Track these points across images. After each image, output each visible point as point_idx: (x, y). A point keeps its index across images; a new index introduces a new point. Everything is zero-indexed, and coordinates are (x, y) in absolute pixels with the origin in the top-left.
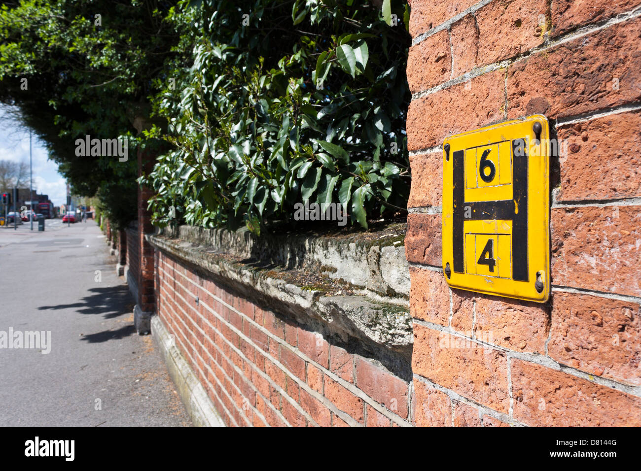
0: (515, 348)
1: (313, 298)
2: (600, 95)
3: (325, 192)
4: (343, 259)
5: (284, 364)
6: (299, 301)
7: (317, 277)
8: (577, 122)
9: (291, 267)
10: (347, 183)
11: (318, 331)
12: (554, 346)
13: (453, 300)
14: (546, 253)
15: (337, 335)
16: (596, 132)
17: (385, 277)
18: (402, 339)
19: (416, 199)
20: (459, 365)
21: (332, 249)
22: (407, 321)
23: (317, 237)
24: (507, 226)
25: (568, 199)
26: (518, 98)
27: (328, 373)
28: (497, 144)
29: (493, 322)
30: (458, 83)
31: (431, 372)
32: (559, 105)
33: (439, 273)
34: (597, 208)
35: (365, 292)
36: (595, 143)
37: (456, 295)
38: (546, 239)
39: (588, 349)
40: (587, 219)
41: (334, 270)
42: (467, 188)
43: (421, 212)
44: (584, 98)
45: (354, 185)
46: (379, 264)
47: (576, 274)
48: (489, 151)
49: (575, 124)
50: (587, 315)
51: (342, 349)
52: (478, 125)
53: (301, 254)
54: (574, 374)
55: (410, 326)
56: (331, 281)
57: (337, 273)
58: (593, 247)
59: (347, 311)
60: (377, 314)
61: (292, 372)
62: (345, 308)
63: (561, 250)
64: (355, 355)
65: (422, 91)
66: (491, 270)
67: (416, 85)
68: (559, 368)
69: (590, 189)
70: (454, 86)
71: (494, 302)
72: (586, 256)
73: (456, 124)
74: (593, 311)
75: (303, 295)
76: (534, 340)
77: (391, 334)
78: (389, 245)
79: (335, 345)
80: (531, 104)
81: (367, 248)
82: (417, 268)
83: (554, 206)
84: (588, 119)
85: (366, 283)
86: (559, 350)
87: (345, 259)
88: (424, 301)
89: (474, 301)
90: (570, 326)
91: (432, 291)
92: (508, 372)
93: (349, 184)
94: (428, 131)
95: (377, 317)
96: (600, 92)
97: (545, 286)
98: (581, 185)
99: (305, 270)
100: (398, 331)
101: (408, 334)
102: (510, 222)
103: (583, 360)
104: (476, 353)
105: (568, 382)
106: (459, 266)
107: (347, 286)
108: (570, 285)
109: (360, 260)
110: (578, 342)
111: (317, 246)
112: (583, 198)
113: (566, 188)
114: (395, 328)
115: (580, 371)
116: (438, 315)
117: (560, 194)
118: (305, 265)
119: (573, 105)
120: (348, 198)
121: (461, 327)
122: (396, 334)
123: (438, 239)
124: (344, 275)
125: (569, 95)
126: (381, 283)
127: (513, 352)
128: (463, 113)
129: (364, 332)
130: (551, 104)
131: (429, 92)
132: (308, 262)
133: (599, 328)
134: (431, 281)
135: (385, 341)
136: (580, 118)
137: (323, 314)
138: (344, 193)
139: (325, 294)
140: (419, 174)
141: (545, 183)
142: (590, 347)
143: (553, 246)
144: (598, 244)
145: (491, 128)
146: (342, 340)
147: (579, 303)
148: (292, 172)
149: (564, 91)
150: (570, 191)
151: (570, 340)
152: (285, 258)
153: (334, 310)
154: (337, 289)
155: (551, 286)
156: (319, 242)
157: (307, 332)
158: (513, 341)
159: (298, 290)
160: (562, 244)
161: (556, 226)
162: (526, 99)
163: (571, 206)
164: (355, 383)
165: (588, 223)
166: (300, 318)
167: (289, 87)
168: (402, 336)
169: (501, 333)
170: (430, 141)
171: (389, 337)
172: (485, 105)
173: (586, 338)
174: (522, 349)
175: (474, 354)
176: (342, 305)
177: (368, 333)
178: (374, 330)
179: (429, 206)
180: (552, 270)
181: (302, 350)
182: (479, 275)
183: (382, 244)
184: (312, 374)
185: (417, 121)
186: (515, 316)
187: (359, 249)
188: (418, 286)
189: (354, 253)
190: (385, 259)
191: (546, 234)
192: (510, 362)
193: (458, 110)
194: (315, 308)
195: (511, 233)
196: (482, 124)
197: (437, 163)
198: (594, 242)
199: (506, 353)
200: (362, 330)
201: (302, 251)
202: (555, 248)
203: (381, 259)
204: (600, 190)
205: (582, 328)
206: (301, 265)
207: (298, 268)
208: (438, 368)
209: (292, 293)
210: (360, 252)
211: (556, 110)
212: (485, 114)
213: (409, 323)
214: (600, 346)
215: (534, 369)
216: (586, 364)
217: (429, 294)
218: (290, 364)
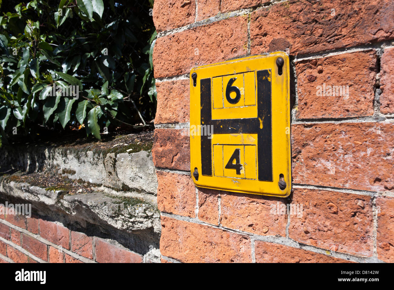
0: (259, 232)
1: (58, 197)
2: (336, 37)
3: (64, 111)
4: (81, 163)
5: (26, 248)
6: (43, 199)
7: (58, 179)
8: (314, 58)
9: (31, 171)
10: (82, 104)
11: (59, 220)
12: (293, 230)
13: (199, 196)
14: (288, 159)
15: (77, 223)
16: (331, 67)
17: (120, 177)
18: (141, 225)
19: (163, 117)
20: (206, 247)
21: (70, 157)
22: (145, 210)
23: (56, 147)
24: (253, 138)
25: (306, 117)
26: (261, 38)
27: (70, 253)
28: (242, 74)
29: (237, 213)
30: (204, 25)
31: (179, 254)
32: (299, 45)
33: (186, 176)
34: (333, 124)
35: (102, 188)
36: (329, 75)
37: (202, 193)
38: (288, 148)
39: (324, 231)
40: (324, 133)
41: (73, 172)
42: (214, 109)
43: (168, 127)
44: (322, 39)
45: (88, 106)
46: (114, 167)
47: (314, 175)
48: (235, 79)
49: (312, 60)
50: (324, 205)
51: (82, 233)
52: (223, 58)
53: (41, 161)
54: (313, 250)
55: (147, 215)
56: (71, 181)
57: (76, 175)
58: (329, 154)
59: (91, 206)
60: (119, 207)
61: (34, 255)
62: (89, 204)
63: (299, 156)
64: (94, 237)
65: (168, 31)
66: (238, 173)
67: (162, 25)
68: (298, 247)
69: (325, 110)
70: (200, 27)
71: (239, 198)
72: (323, 161)
73: (201, 57)
74: (329, 202)
75: (48, 195)
76: (276, 225)
77: (131, 222)
78: (123, 152)
79: (75, 231)
80: (274, 43)
81: (103, 155)
82: (164, 172)
83: (294, 123)
84: (324, 56)
85: (103, 182)
86: (298, 233)
87: (83, 163)
88: (171, 198)
89: (219, 197)
90: (308, 214)
91: (179, 190)
92: (252, 251)
93: (84, 105)
94: (175, 62)
95: (119, 210)
96: (336, 35)
97: (287, 185)
98: (317, 107)
99: (45, 173)
100: (138, 219)
101: (146, 221)
102: (256, 136)
103: (320, 240)
104: (222, 238)
105: (307, 257)
106: (207, 170)
107: (86, 184)
108: (309, 183)
109: (97, 164)
110: (316, 226)
111: (57, 154)
112: (320, 117)
113: (303, 109)
114: (135, 217)
115: (318, 248)
116: (185, 209)
117: (297, 114)
118: (45, 169)
119: (312, 45)
120: (84, 116)
121: (207, 218)
122: (136, 222)
123: (186, 149)
124: (83, 176)
125: (309, 37)
126: (116, 181)
127: (257, 236)
128: (208, 49)
129: (107, 222)
130: (292, 44)
131: (175, 31)
132: (48, 167)
133: (335, 215)
134: (178, 182)
135: (126, 228)
136: (317, 55)
137: (68, 209)
138: (80, 113)
139: (68, 193)
140: (166, 97)
141: (287, 105)
142: (326, 229)
143: (293, 153)
144: (334, 152)
145: (236, 61)
146: (82, 227)
147: (318, 196)
148: (34, 95)
149: (304, 34)
150: (307, 111)
151: (308, 225)
152: (25, 164)
153: (78, 205)
154: (78, 188)
155: (292, 184)
156: (58, 151)
157: (49, 222)
158: (256, 227)
159: (44, 191)
160: (300, 152)
161: (296, 138)
162: (268, 39)
163: (309, 123)
164: (94, 258)
165: (324, 136)
166: (42, 211)
167: (27, 27)
168: (142, 223)
169: (246, 221)
170: (176, 70)
171: (130, 224)
172: (229, 42)
173: (322, 223)
174: (265, 233)
175: (220, 239)
176: (87, 202)
177: (111, 222)
178: (116, 220)
179: (176, 123)
180: (293, 172)
181: (43, 236)
182: (226, 177)
183: (117, 151)
184: (54, 255)
185: (163, 54)
186: (258, 208)
187: (96, 155)
188: (166, 187)
189: (92, 159)
190: (120, 163)
191: (288, 145)
192: (254, 244)
193: (204, 46)
194: (60, 205)
195: (257, 144)
196: (227, 58)
197: (183, 89)
198: (330, 150)
199: (251, 237)
200: (105, 220)
201: (42, 158)
202: (295, 155)
203: (117, 163)
204: (335, 111)
205: (320, 216)
206: (41, 168)
207: (38, 171)
208: (186, 250)
209: (36, 193)
210: (97, 158)
211: (297, 48)
212: (230, 50)
213: (146, 212)
214: (335, 228)
215: (276, 248)
216: (322, 243)
217: (176, 193)
218: (32, 249)
